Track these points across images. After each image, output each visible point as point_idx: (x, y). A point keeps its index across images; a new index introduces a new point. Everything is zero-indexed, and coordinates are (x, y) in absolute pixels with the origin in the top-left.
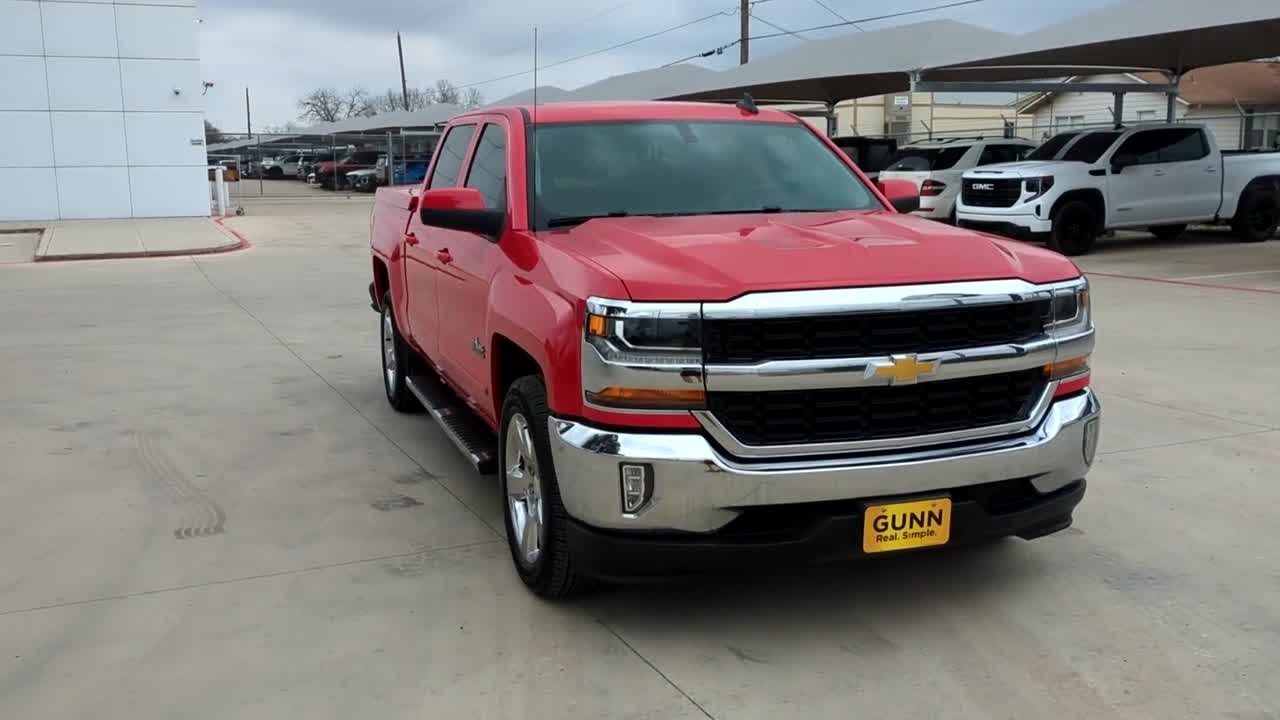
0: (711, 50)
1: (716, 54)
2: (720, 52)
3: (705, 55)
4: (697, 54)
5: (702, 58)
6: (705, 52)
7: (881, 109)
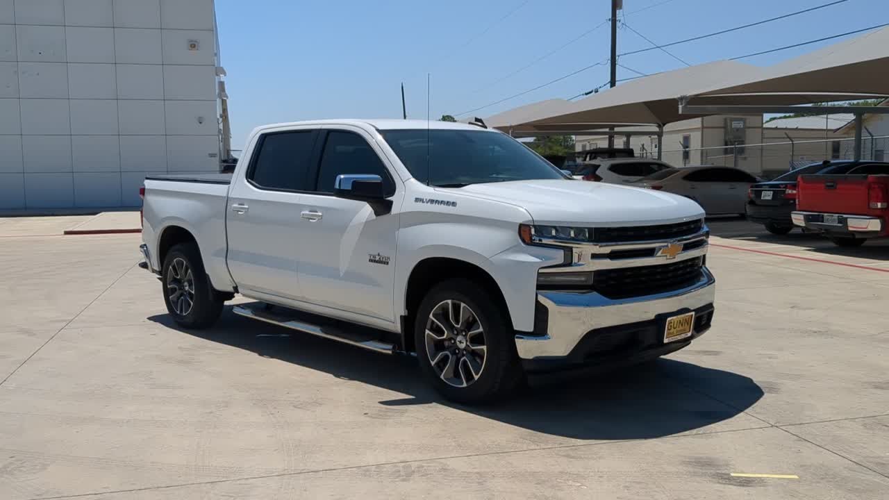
0: (590, 90)
1: (594, 93)
2: (596, 91)
3: (587, 94)
4: (582, 93)
5: (585, 96)
6: (587, 92)
7: (723, 130)
